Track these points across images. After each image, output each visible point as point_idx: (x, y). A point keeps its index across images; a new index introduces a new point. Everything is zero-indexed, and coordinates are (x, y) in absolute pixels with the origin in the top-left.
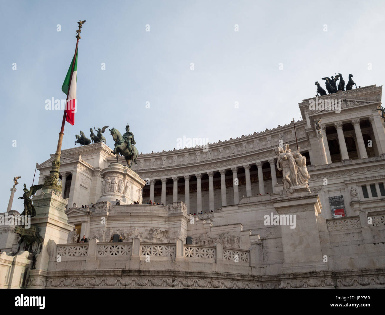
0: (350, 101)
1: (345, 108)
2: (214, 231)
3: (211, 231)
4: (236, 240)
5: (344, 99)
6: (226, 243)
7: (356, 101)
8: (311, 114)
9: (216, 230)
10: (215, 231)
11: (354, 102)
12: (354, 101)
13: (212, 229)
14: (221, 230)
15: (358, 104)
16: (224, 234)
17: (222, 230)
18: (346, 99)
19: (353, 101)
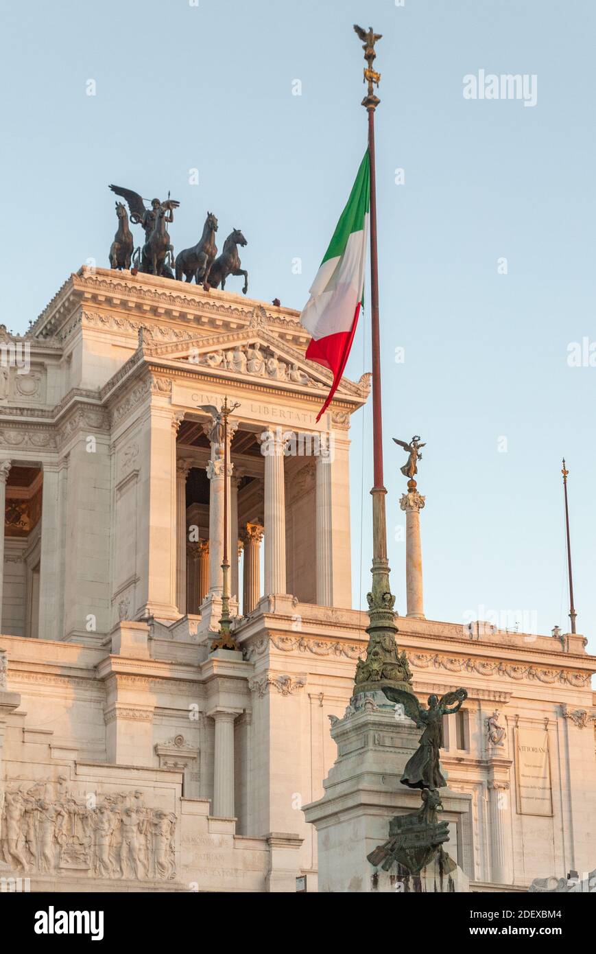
0: (281, 360)
1: (261, 377)
2: (88, 779)
3: (80, 778)
4: (165, 825)
5: (265, 344)
6: (133, 831)
7: (299, 369)
8: (151, 355)
9: (97, 779)
10: (91, 779)
11: (292, 368)
12: (292, 364)
13: (81, 770)
14: (112, 780)
15: (300, 379)
16: (124, 797)
17: (118, 781)
18: (272, 348)
19: (287, 363)
